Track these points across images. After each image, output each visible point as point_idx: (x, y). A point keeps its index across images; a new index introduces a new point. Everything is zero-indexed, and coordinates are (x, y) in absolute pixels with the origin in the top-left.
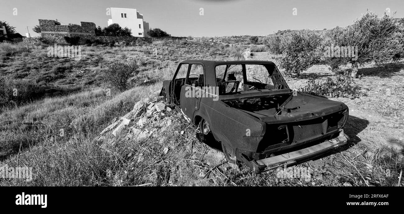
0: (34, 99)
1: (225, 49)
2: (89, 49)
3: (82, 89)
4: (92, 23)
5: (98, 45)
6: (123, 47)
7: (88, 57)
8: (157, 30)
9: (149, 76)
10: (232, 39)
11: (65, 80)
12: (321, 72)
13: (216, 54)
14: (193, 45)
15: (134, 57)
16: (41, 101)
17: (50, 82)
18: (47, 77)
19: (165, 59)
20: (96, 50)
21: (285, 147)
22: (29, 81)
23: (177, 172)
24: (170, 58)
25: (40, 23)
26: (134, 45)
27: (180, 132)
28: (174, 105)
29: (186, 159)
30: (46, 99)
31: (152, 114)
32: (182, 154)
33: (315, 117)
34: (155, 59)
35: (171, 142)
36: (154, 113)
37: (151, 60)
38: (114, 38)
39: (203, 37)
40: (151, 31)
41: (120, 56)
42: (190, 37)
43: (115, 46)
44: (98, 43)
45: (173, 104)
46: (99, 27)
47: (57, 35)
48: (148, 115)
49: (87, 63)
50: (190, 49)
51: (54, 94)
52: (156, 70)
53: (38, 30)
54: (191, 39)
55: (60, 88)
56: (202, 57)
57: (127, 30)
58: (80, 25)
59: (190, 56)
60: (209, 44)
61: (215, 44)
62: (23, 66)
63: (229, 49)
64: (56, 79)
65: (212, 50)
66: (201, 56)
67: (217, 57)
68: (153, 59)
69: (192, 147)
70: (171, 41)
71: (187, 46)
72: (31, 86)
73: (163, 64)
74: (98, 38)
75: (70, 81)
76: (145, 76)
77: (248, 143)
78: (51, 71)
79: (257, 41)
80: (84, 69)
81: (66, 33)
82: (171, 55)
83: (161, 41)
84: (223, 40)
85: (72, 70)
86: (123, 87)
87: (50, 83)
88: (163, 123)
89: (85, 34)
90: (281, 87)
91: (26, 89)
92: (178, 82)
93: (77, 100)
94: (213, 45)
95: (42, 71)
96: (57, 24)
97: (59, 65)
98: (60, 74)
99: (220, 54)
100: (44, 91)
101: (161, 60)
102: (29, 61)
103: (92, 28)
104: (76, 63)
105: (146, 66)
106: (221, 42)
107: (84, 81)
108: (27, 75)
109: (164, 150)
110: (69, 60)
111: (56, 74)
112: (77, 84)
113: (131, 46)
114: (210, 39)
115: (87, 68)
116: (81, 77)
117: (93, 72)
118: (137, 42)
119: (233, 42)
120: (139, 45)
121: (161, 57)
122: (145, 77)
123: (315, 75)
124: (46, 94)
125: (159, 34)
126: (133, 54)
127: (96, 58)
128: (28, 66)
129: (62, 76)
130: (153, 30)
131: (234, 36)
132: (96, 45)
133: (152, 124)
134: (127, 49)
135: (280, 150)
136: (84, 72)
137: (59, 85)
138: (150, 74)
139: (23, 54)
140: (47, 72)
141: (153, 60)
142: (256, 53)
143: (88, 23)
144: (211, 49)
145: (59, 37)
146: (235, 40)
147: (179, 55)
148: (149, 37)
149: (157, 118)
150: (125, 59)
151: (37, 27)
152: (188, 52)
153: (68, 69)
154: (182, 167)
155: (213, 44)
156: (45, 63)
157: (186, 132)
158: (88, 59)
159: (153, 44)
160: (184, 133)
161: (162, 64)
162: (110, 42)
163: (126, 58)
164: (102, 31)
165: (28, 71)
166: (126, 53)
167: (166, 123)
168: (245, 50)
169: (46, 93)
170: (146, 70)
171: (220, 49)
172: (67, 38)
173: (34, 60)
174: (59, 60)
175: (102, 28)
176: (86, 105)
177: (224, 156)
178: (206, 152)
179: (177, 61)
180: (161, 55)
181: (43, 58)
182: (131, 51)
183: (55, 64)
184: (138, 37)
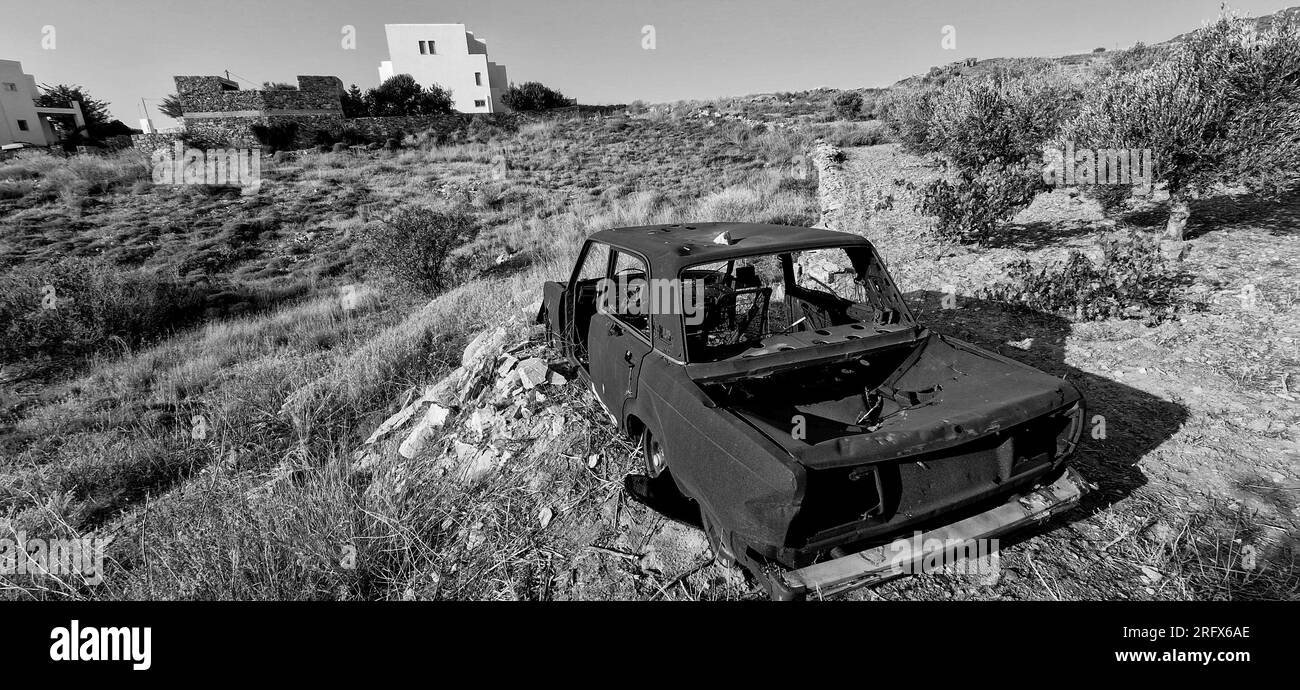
0: (176, 328)
1: (754, 140)
2: (327, 161)
3: (313, 289)
4: (331, 77)
5: (353, 147)
6: (429, 149)
7: (326, 187)
8: (531, 87)
9: (512, 244)
10: (776, 103)
11: (262, 265)
12: (1067, 216)
13: (723, 158)
14: (647, 133)
15: (464, 179)
16: (196, 334)
17: (217, 271)
18: (208, 256)
19: (559, 184)
20: (347, 164)
21: (869, 529)
22: (159, 272)
23: (573, 590)
24: (575, 178)
25: (179, 87)
26: (463, 140)
27: (586, 460)
28: (575, 363)
29: (598, 550)
30: (210, 328)
31: (510, 396)
32: (588, 530)
33: (965, 438)
34: (529, 183)
35: (561, 491)
36: (514, 393)
37: (515, 188)
38: (401, 122)
39: (680, 102)
40: (513, 91)
41: (419, 179)
42: (639, 105)
43: (404, 148)
44: (353, 139)
45: (570, 361)
46: (354, 87)
47: (231, 122)
48: (499, 399)
49: (322, 206)
50: (637, 145)
51: (231, 309)
52: (533, 222)
53: (173, 109)
54: (640, 112)
55: (247, 291)
56: (676, 172)
57: (439, 95)
58: (296, 84)
59: (637, 170)
60: (700, 125)
61: (720, 125)
62: (140, 226)
63: (766, 138)
64: (235, 260)
65: (709, 144)
66: (674, 166)
67: (726, 169)
68: (523, 186)
69: (619, 509)
70: (578, 120)
71: (628, 134)
72: (163, 287)
73: (554, 201)
74: (352, 125)
75: (276, 265)
76: (499, 241)
77: (761, 521)
78: (221, 236)
79: (857, 108)
80: (315, 227)
81: (256, 113)
82: (579, 169)
83: (545, 122)
84: (747, 110)
85: (279, 232)
86: (433, 282)
87: (218, 275)
88: (540, 426)
89: (311, 114)
90: (891, 317)
91: (150, 299)
92: (585, 292)
93: (298, 329)
94: (711, 128)
95: (195, 240)
96: (229, 86)
97: (241, 218)
98: (245, 246)
99: (735, 160)
100: (204, 301)
101: (547, 188)
102: (154, 207)
103: (333, 93)
104: (290, 208)
105: (500, 210)
106: (739, 117)
107: (316, 265)
108: (151, 252)
109: (540, 516)
110: (270, 199)
111: (235, 246)
112: (295, 275)
113: (453, 143)
114: (702, 109)
115: (322, 224)
116: (307, 251)
117: (342, 234)
118: (471, 130)
119: (779, 115)
120: (479, 140)
121: (548, 176)
122: (498, 245)
123: (1044, 231)
124: (208, 310)
125: (538, 102)
126: (458, 173)
127: (349, 189)
128: (152, 223)
129: (252, 250)
130: (519, 88)
131: (783, 92)
132: (347, 148)
133: (510, 428)
134: (440, 155)
135: (855, 539)
136: (315, 237)
137: (244, 282)
138: (513, 235)
139: (137, 186)
140: (208, 241)
141: (523, 189)
142: (856, 150)
143: (320, 79)
144: (705, 142)
145: (237, 126)
146: (787, 107)
147: (605, 168)
148: (509, 112)
149: (523, 410)
150: (435, 190)
151: (172, 100)
152: (631, 156)
153: (267, 228)
154: (586, 572)
155: (711, 124)
156: (202, 212)
157: (604, 459)
158: (325, 193)
159: (520, 134)
160: (599, 461)
161: (550, 199)
162: (389, 136)
163: (440, 186)
164: (364, 101)
165: (155, 240)
166: (438, 167)
167: (547, 426)
168: (818, 141)
169: (209, 307)
170: (501, 222)
171: (736, 141)
172: (259, 131)
173: (169, 204)
174: (242, 201)
175: (364, 92)
176: (324, 343)
177: (706, 543)
178: (656, 527)
179: (598, 188)
180: (547, 172)
181: (193, 198)
182: (454, 160)
183: (229, 215)
184: (472, 115)
